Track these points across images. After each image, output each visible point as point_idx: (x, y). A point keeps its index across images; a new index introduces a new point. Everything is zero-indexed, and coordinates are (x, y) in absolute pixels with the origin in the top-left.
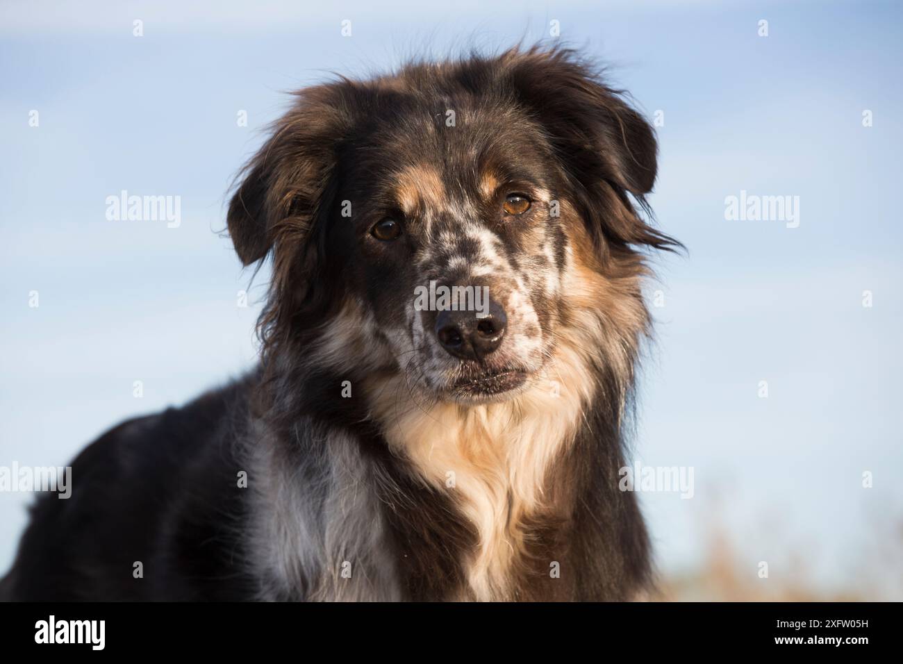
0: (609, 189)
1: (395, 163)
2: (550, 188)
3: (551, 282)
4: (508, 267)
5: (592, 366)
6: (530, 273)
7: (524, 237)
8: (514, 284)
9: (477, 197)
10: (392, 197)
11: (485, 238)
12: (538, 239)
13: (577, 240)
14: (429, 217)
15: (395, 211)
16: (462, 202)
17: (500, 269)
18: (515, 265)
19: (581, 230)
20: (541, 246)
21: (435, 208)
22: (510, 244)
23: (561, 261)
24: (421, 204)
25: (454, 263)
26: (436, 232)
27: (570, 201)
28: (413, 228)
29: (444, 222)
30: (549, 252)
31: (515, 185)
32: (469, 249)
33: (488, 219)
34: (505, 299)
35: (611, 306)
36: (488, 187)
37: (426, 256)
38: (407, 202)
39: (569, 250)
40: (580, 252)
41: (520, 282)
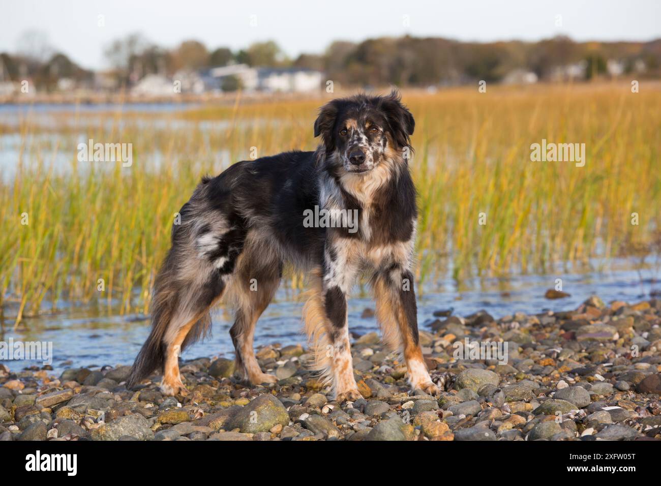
0: (400, 132)
1: (347, 117)
2: (383, 127)
3: (380, 149)
4: (368, 145)
5: (391, 171)
6: (375, 147)
7: (375, 138)
8: (369, 149)
9: (364, 128)
10: (345, 125)
11: (364, 138)
12: (379, 139)
13: (390, 141)
14: (353, 130)
15: (345, 129)
16: (361, 128)
17: (365, 145)
18: (370, 145)
19: (391, 138)
20: (379, 141)
21: (354, 129)
22: (370, 140)
23: (384, 145)
24: (351, 128)
25: (355, 142)
26: (354, 134)
27: (390, 132)
28: (349, 133)
29: (356, 132)
30: (381, 142)
31: (374, 126)
32: (360, 139)
33: (366, 133)
34: (365, 153)
35: (397, 158)
36: (367, 126)
37: (350, 140)
38: (348, 127)
39: (387, 143)
40: (390, 144)
41: (370, 148)
